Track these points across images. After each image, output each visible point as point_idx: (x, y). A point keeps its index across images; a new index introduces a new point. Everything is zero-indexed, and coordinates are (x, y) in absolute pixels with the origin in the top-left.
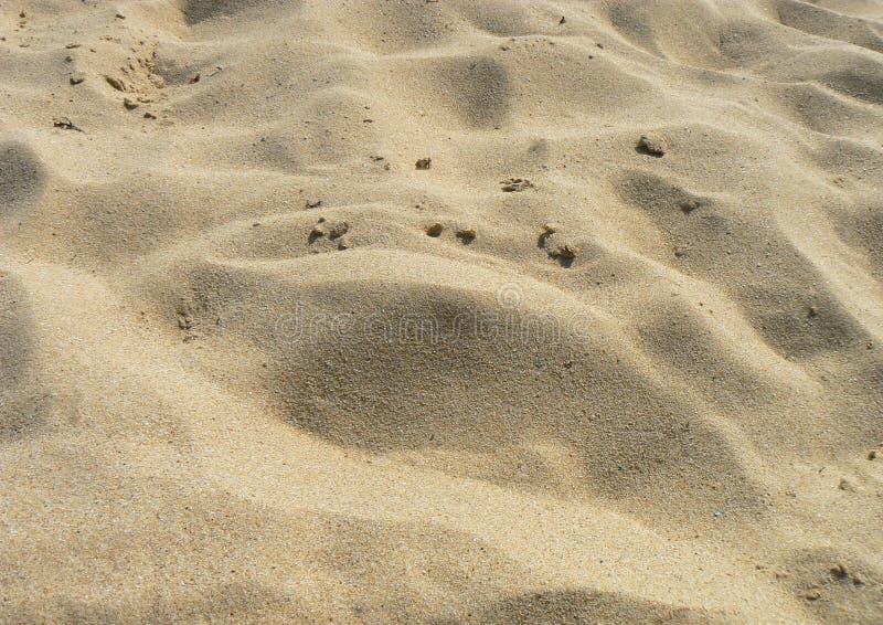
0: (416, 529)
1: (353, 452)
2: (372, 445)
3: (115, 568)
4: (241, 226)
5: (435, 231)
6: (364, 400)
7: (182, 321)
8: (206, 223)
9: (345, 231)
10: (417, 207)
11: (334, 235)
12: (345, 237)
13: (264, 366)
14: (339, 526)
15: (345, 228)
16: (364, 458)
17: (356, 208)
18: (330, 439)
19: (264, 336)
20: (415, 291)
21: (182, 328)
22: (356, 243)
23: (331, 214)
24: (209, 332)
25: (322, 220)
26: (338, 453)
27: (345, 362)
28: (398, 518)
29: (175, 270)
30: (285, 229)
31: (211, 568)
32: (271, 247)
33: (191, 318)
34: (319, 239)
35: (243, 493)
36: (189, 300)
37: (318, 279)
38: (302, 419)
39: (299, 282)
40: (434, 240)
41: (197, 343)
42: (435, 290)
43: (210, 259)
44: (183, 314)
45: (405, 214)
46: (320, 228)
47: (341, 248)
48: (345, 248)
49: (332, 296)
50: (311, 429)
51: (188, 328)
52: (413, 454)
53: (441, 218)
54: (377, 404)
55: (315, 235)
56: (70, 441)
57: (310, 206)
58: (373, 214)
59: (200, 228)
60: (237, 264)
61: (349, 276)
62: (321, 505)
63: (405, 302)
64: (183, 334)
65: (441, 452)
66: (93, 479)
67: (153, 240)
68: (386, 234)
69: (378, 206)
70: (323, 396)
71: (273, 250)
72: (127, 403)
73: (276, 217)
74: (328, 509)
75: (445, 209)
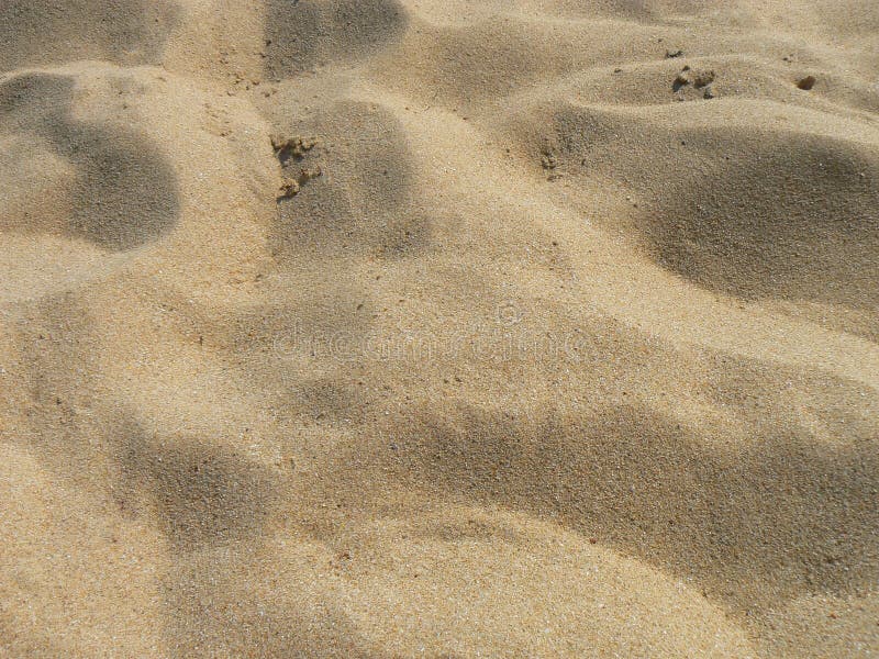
0: (803, 372)
1: (723, 297)
2: (743, 292)
3: (510, 380)
4: (602, 72)
5: (806, 84)
6: (736, 246)
7: (546, 161)
8: (563, 68)
9: (711, 80)
10: (785, 59)
11: (700, 84)
12: (712, 86)
13: (635, 206)
14: (725, 362)
15: (711, 77)
16: (736, 304)
17: (722, 58)
18: (700, 283)
19: (634, 177)
20: (794, 140)
21: (545, 167)
22: (723, 93)
23: (697, 64)
24: (575, 172)
25: (686, 68)
26: (708, 297)
27: (718, 207)
28: (783, 360)
29: (539, 110)
30: (648, 76)
31: (602, 388)
32: (635, 93)
33: (554, 158)
34: (683, 87)
35: (630, 321)
36: (553, 140)
37: (689, 124)
38: (672, 261)
39: (670, 127)
40: (805, 93)
41: (563, 182)
42: (816, 140)
43: (574, 102)
44: (547, 154)
45: (773, 66)
46: (684, 76)
47: (707, 96)
48: (712, 97)
49: (706, 141)
50: (681, 272)
51: (552, 168)
52: (786, 304)
53: (812, 71)
54: (749, 252)
55: (680, 83)
56: (454, 261)
57: (669, 56)
58: (739, 64)
59: (559, 73)
60: (601, 107)
61: (722, 122)
62: (705, 341)
63: (782, 149)
64: (547, 173)
65: (815, 305)
66: (483, 296)
67: (512, 84)
68: (755, 85)
69: (745, 58)
70: (694, 240)
71: (636, 97)
72: (507, 229)
73: (636, 65)
74: (710, 344)
75: (817, 62)
